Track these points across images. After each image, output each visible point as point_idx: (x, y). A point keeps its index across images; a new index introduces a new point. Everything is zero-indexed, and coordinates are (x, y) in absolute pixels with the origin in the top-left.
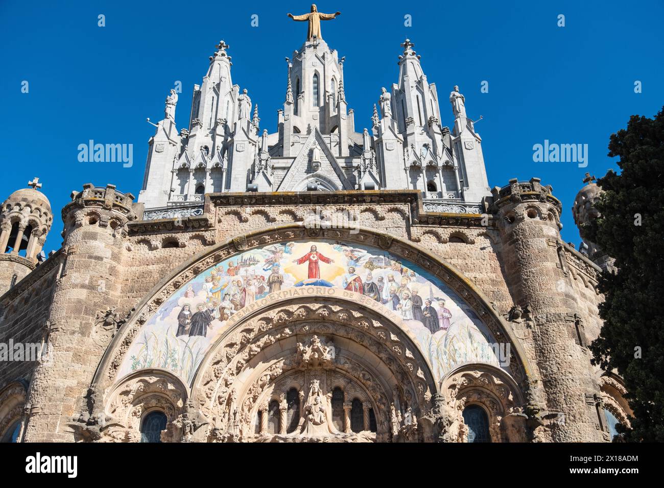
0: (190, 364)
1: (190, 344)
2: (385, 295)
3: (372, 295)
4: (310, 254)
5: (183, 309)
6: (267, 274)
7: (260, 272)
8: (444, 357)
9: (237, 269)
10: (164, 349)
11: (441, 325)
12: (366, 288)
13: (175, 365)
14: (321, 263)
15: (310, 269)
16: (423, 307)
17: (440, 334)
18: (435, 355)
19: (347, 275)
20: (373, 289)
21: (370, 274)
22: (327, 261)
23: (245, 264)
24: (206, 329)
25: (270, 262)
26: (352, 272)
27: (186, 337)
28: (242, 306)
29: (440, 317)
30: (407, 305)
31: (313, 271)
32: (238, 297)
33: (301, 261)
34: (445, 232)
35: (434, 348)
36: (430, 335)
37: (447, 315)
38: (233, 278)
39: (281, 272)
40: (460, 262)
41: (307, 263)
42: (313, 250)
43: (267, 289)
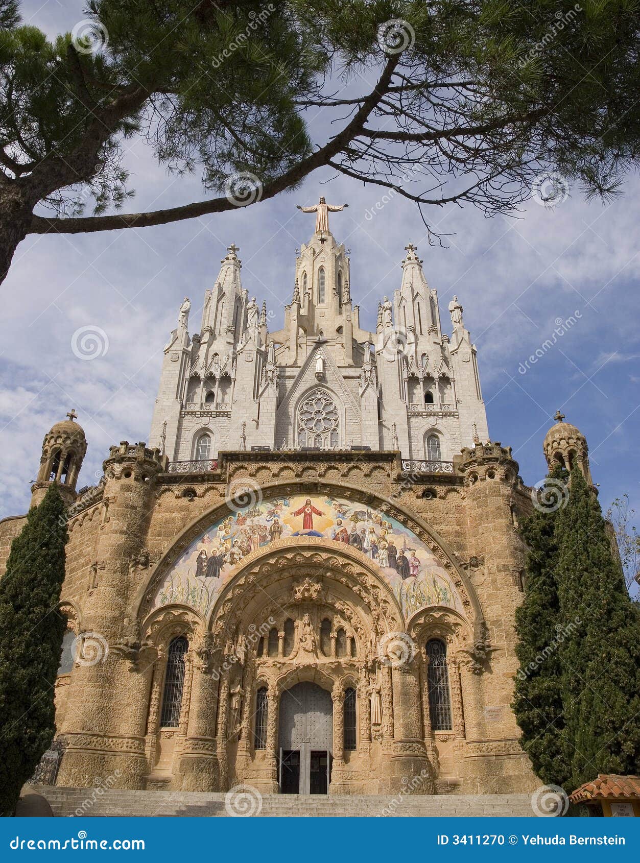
0: (206, 600)
1: (207, 584)
2: (366, 545)
3: (356, 545)
4: (304, 508)
5: (201, 554)
6: (269, 525)
7: (263, 523)
8: (412, 600)
9: (244, 519)
10: (185, 587)
11: (411, 573)
12: (351, 539)
13: (195, 601)
14: (314, 515)
15: (305, 520)
16: (397, 556)
17: (409, 580)
18: (404, 598)
19: (335, 526)
20: (357, 540)
21: (355, 526)
22: (319, 513)
23: (251, 515)
24: (219, 571)
25: (272, 514)
26: (340, 524)
27: (203, 578)
28: (249, 552)
29: (410, 565)
30: (383, 554)
31: (307, 523)
32: (245, 544)
33: (298, 513)
34: (420, 489)
35: (404, 592)
36: (402, 581)
37: (416, 563)
38: (241, 527)
39: (281, 522)
40: (430, 515)
41: (303, 515)
42: (308, 503)
43: (269, 537)
